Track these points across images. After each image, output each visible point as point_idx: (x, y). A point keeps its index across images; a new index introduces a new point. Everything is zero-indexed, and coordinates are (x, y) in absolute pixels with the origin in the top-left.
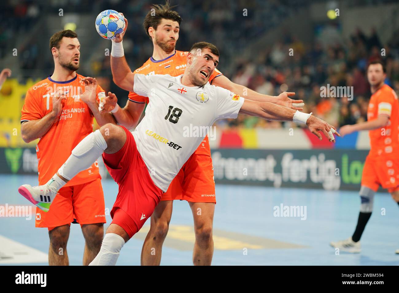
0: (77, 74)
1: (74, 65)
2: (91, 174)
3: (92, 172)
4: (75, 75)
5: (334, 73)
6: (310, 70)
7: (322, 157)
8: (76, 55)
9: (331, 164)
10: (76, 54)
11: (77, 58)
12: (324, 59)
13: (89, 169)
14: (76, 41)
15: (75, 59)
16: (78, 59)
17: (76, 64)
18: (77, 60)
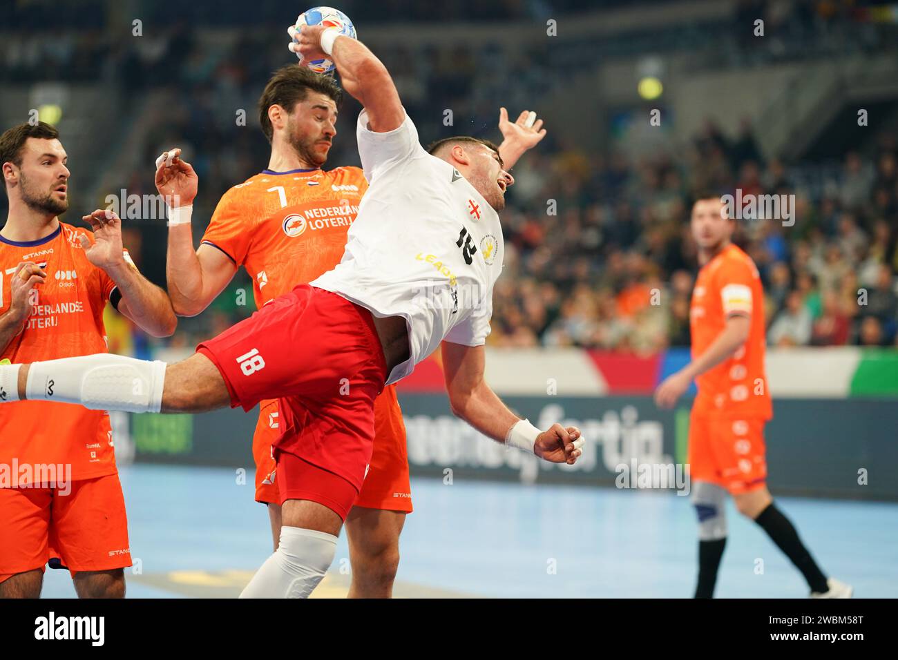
0: (62, 223)
1: (58, 200)
2: (95, 461)
3: (98, 455)
4: (58, 226)
5: (655, 222)
6: (602, 215)
7: (630, 414)
8: (62, 179)
9: (651, 432)
10: (61, 176)
11: (63, 185)
12: (632, 189)
13: (93, 449)
14: (56, 147)
15: (58, 187)
16: (65, 186)
17: (62, 198)
18: (62, 190)
